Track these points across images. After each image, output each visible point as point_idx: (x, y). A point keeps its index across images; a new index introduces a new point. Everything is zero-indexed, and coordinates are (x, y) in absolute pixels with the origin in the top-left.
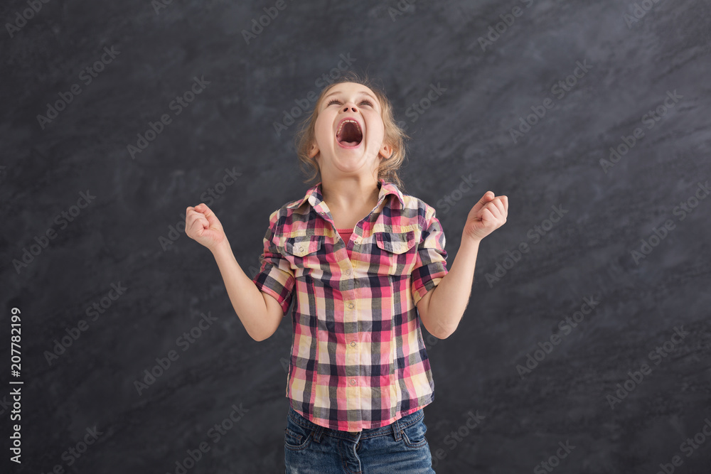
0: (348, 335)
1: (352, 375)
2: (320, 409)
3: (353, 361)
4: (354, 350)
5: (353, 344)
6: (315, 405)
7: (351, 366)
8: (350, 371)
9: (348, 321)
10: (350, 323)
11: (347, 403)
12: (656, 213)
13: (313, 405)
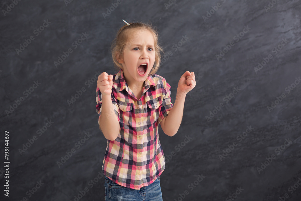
0: (138, 149)
1: (139, 166)
2: (122, 178)
3: (140, 160)
4: (141, 156)
5: (140, 153)
6: (120, 177)
7: (139, 162)
8: (139, 164)
9: (138, 144)
10: (140, 145)
11: (136, 177)
12: (246, 81)
13: (118, 176)
